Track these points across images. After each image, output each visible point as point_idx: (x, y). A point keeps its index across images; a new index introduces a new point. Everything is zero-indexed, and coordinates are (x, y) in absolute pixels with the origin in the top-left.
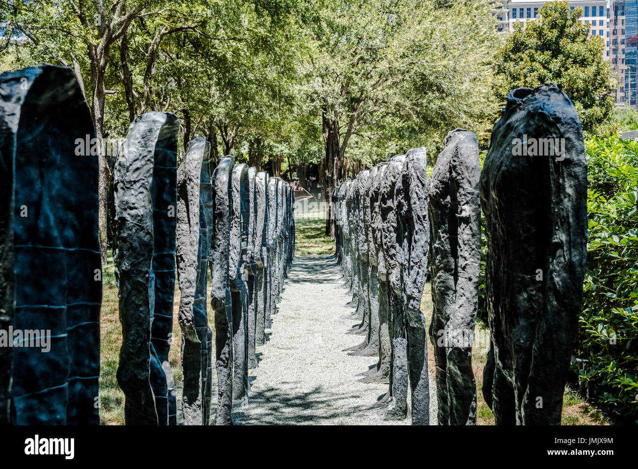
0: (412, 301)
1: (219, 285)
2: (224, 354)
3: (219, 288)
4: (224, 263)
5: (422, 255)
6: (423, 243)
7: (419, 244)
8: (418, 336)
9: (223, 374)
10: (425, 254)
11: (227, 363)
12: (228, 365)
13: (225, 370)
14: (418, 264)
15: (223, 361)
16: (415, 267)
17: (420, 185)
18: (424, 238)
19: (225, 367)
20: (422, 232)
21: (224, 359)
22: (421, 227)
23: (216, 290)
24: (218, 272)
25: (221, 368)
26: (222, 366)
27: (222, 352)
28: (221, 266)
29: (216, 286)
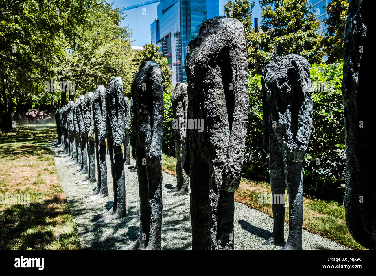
0: (302, 146)
1: (157, 147)
2: (157, 194)
3: (157, 149)
4: (161, 131)
5: (309, 117)
6: (310, 109)
7: (307, 110)
8: (297, 167)
9: (156, 208)
10: (311, 117)
11: (159, 200)
12: (159, 201)
13: (157, 205)
14: (307, 123)
15: (156, 199)
16: (304, 125)
17: (307, 73)
18: (310, 106)
19: (156, 203)
20: (309, 103)
21: (157, 197)
22: (309, 100)
23: (155, 151)
24: (156, 138)
25: (154, 204)
26: (155, 202)
27: (156, 193)
28: (158, 134)
29: (155, 148)
